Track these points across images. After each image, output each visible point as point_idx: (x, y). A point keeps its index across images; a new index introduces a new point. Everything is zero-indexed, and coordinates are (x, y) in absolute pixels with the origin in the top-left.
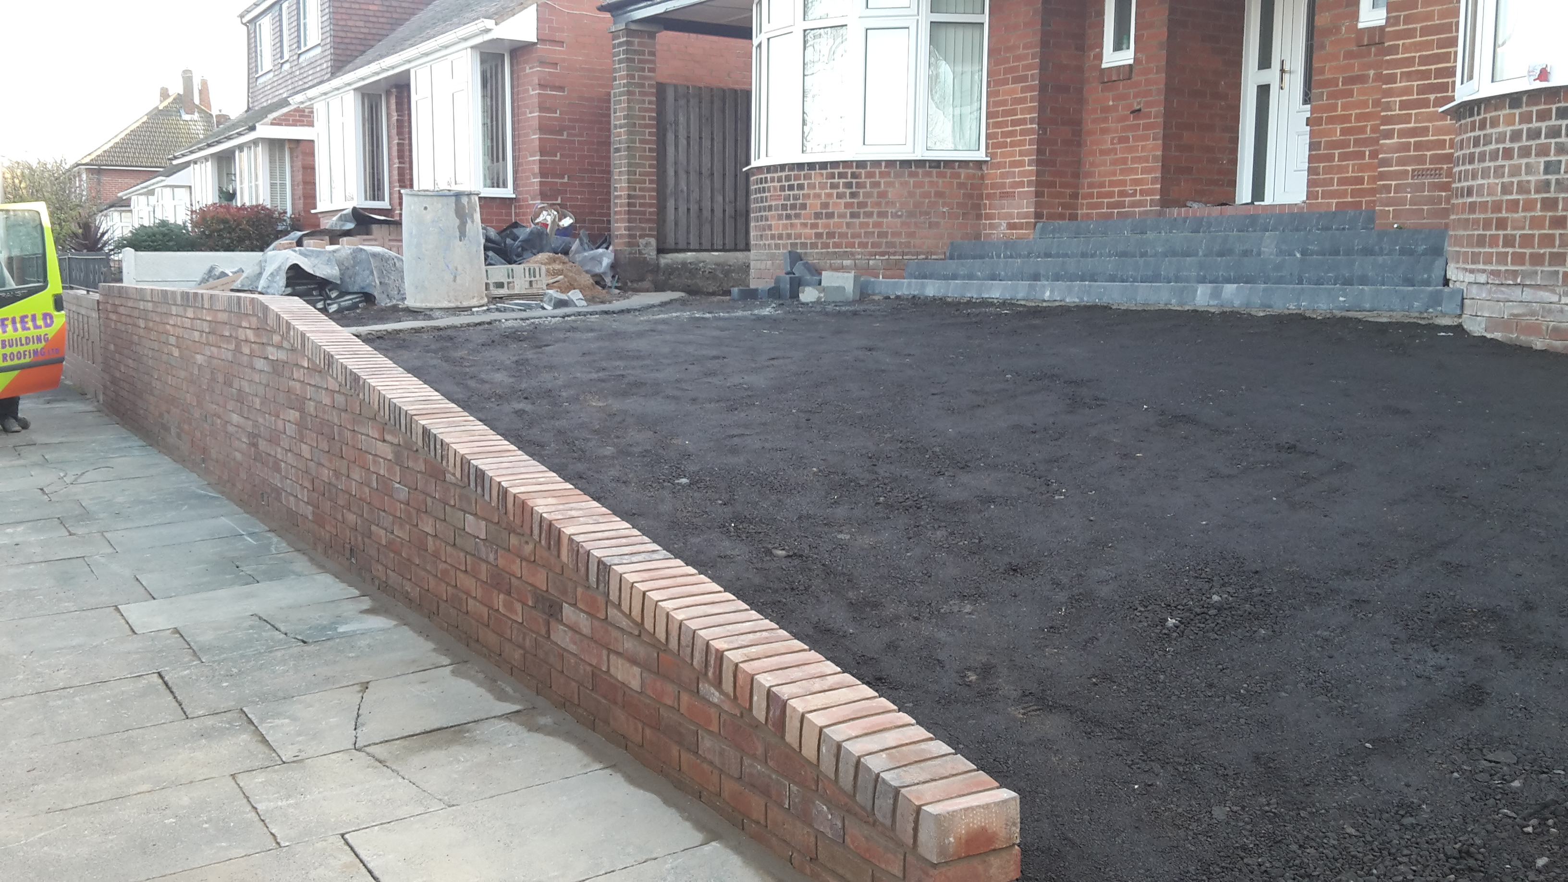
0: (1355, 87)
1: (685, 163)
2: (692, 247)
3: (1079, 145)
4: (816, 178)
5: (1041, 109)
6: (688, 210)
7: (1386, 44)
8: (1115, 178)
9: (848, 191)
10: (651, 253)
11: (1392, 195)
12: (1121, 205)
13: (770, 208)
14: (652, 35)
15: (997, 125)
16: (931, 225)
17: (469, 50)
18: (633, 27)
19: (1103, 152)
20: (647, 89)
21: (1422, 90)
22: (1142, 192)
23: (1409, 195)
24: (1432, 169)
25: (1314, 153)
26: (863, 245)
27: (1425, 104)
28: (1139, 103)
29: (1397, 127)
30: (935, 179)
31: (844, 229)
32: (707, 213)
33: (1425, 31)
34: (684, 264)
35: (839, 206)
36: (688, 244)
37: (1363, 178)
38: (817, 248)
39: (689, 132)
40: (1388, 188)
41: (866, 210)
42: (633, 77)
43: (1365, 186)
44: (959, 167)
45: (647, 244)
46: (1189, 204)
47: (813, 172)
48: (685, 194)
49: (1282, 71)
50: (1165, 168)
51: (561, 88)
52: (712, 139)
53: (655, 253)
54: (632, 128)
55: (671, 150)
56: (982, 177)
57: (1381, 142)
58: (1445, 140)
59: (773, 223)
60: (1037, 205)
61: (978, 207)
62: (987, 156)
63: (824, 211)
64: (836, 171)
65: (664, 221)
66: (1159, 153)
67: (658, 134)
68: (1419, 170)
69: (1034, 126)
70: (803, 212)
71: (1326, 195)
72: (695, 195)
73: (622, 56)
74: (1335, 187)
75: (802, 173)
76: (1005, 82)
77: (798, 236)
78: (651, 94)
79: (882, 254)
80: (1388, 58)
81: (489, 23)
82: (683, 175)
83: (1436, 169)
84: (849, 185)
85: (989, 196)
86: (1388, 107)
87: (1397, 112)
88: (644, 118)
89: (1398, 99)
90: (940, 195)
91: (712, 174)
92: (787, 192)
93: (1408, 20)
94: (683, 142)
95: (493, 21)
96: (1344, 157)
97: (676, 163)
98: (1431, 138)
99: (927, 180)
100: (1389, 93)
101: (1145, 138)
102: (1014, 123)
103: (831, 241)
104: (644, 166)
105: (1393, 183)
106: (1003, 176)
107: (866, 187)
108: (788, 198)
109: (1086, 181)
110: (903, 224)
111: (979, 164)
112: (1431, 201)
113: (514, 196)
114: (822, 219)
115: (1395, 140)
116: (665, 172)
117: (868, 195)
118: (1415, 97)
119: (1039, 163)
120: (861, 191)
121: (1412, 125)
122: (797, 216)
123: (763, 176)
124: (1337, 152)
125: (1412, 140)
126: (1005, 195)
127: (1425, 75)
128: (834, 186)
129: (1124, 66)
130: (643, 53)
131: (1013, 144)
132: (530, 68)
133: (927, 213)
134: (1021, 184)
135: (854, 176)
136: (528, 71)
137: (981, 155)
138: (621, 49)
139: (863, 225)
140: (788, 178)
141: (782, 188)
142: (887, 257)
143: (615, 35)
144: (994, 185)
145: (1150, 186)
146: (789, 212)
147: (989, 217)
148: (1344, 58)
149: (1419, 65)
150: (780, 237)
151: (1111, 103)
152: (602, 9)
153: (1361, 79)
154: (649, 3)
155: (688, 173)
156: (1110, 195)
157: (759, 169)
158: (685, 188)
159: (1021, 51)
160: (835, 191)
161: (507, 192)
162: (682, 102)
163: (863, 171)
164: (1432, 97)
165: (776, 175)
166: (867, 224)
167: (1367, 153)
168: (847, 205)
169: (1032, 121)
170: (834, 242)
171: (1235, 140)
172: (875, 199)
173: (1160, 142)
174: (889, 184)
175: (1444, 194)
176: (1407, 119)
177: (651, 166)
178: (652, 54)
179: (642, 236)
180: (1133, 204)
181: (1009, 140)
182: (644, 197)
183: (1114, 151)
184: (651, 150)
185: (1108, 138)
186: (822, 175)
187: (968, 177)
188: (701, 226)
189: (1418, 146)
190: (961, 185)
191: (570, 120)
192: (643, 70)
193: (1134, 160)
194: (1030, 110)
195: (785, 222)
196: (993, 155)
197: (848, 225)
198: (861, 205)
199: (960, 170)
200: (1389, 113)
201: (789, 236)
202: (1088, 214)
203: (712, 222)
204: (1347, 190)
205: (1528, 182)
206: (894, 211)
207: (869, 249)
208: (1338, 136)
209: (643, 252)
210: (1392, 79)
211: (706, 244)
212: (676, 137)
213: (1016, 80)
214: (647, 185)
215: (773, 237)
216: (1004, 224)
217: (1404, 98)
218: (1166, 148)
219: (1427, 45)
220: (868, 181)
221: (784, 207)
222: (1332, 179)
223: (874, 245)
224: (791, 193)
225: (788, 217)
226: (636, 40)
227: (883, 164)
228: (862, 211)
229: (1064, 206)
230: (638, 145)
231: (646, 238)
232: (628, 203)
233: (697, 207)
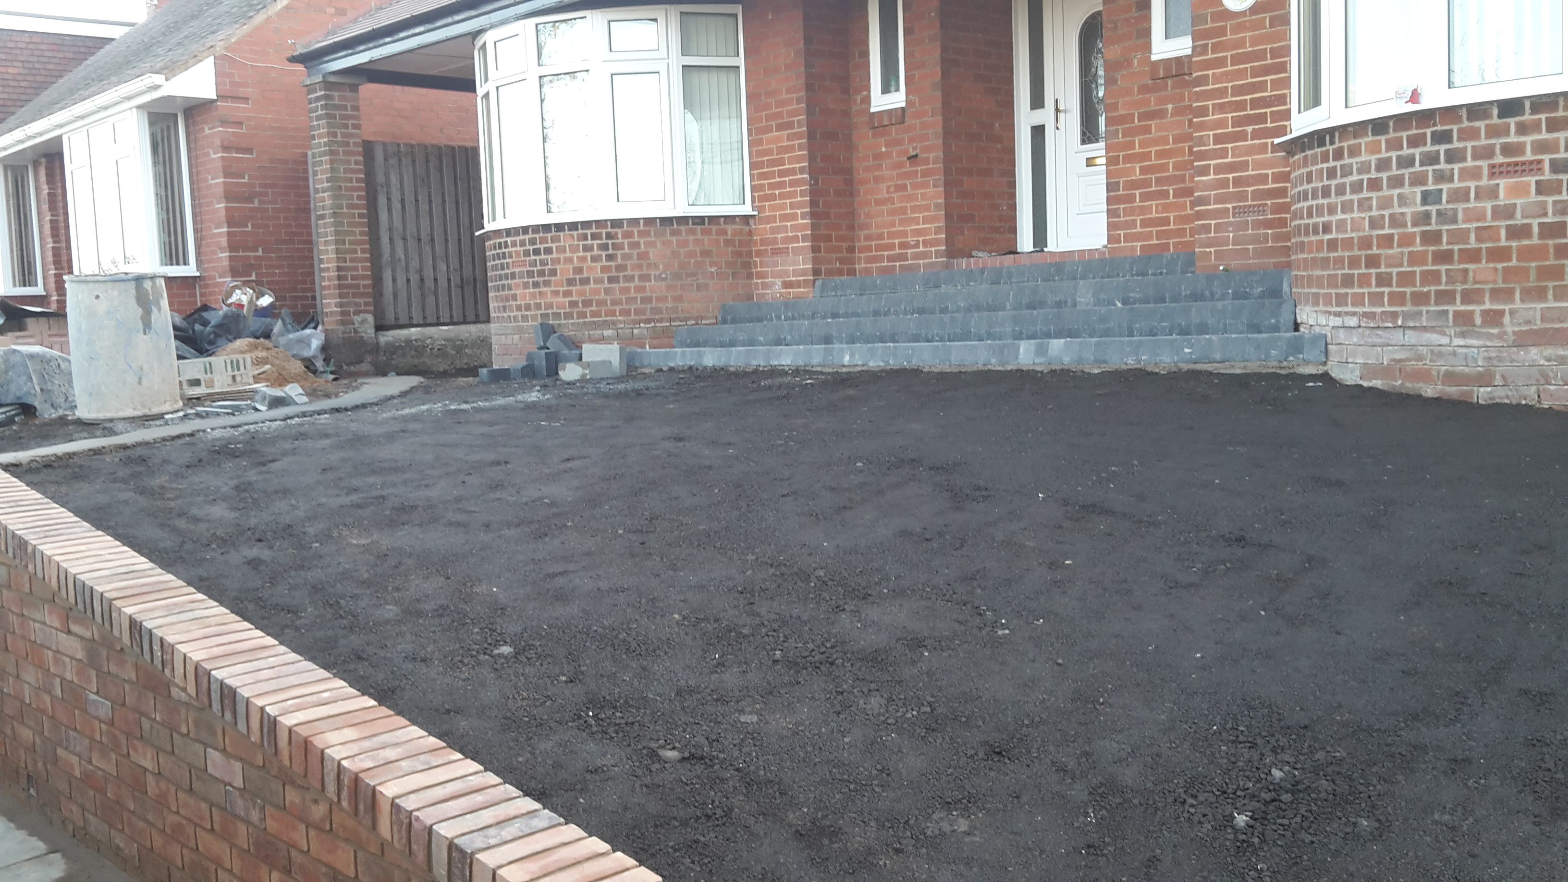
0: (1153, 123)
1: (401, 228)
2: (415, 322)
3: (852, 195)
4: (566, 239)
5: (811, 158)
6: (408, 280)
7: (1194, 75)
8: (894, 229)
9: (604, 254)
10: (368, 331)
11: (1212, 234)
12: (904, 257)
13: (513, 276)
14: (354, 88)
15: (763, 176)
16: (699, 287)
17: (134, 110)
18: (332, 79)
19: (878, 202)
20: (352, 148)
21: (1237, 122)
22: (925, 243)
23: (1231, 235)
24: (1254, 206)
25: (1112, 194)
26: (626, 313)
27: (1242, 136)
28: (915, 149)
29: (1212, 162)
30: (700, 237)
31: (602, 296)
32: (429, 283)
33: (1236, 60)
34: (408, 341)
35: (594, 270)
36: (411, 318)
37: (1168, 218)
38: (573, 318)
39: (403, 194)
40: (1207, 229)
41: (626, 273)
42: (335, 135)
43: (1172, 227)
44: (725, 223)
45: (364, 321)
46: (974, 253)
47: (561, 234)
48: (404, 264)
49: (1057, 110)
50: (948, 217)
51: (249, 151)
52: (430, 201)
53: (373, 330)
54: (336, 191)
55: (383, 217)
56: (750, 233)
57: (1196, 179)
58: (1267, 175)
59: (518, 292)
60: (815, 261)
61: (747, 265)
62: (753, 210)
63: (578, 277)
64: (589, 232)
65: (381, 295)
66: (941, 201)
67: (368, 198)
68: (1240, 207)
69: (805, 176)
70: (553, 278)
71: (1128, 238)
72: (415, 264)
73: (320, 112)
74: (1139, 229)
75: (549, 235)
76: (768, 130)
77: (550, 306)
78: (359, 154)
79: (648, 321)
80: (1197, 89)
81: (159, 79)
82: (399, 244)
83: (1259, 206)
84: (604, 247)
85: (759, 253)
86: (1201, 141)
87: (1212, 146)
88: (350, 180)
89: (1211, 133)
90: (705, 253)
91: (432, 240)
93: (1216, 48)
94: (396, 205)
95: (163, 77)
96: (1145, 197)
97: (390, 230)
98: (1251, 173)
99: (692, 237)
100: (1202, 127)
101: (925, 185)
102: (782, 173)
103: (588, 310)
104: (353, 233)
105: (1213, 222)
106: (773, 230)
107: (623, 249)
108: (533, 264)
109: (862, 234)
110: (669, 287)
111: (746, 219)
112: (1256, 239)
113: (198, 274)
114: (576, 285)
115: (1212, 177)
116: (378, 239)
117: (626, 257)
118: (1230, 130)
119: (813, 215)
120: (619, 253)
121: (1229, 160)
122: (547, 283)
123: (502, 240)
124: (1137, 192)
125: (1230, 176)
126: (776, 252)
127: (1241, 106)
128: (587, 249)
129: (896, 109)
130: (345, 108)
131: (782, 196)
132: (210, 129)
133: (694, 275)
134: (795, 239)
135: (609, 236)
136: (207, 132)
137: (747, 209)
138: (319, 104)
139: (623, 290)
140: (533, 242)
141: (527, 253)
142: (653, 324)
143: (310, 89)
144: (763, 242)
145: (934, 236)
146: (536, 279)
147: (760, 275)
148: (1139, 93)
149: (1233, 96)
150: (528, 307)
151: (884, 149)
152: (293, 60)
153: (1160, 114)
154: (350, 51)
155: (404, 239)
156: (891, 247)
157: (497, 233)
158: (403, 257)
159: (784, 96)
160: (589, 254)
161: (190, 270)
162: (393, 161)
163: (619, 231)
164: (1249, 129)
165: (517, 239)
166: (628, 289)
167: (1171, 192)
168: (604, 269)
169: (802, 170)
170: (591, 311)
171: (1012, 185)
172: (635, 261)
173: (941, 189)
174: (648, 244)
175: (1270, 232)
176: (1223, 153)
177: (361, 233)
178: (356, 108)
179: (356, 313)
180: (916, 256)
181: (777, 192)
182: (356, 269)
183: (891, 200)
184: (360, 216)
185: (883, 186)
186: (572, 236)
187: (735, 233)
188: (423, 297)
189: (1237, 182)
190: (727, 243)
191: (261, 185)
192: (346, 126)
193: (914, 209)
194: (799, 159)
195: (532, 290)
196: (760, 209)
197: (606, 291)
198: (620, 268)
199: (727, 226)
200: (1203, 148)
201: (538, 306)
202: (867, 268)
203: (436, 293)
204: (1151, 232)
205: (1403, 214)
206: (657, 273)
207: (633, 316)
208: (1137, 175)
209: (359, 330)
210: (1203, 111)
211: (431, 319)
212: (389, 199)
213: (780, 127)
214: (359, 255)
215: (519, 308)
216: (779, 282)
217: (1219, 131)
218: (947, 195)
219: (1240, 74)
220: (626, 241)
221: (530, 274)
222: (1134, 221)
223: (637, 312)
224: (537, 258)
225: (536, 285)
226: (336, 94)
227: (642, 222)
228: (621, 274)
229: (842, 261)
230: (345, 210)
231: (362, 315)
232: (338, 276)
233: (417, 276)
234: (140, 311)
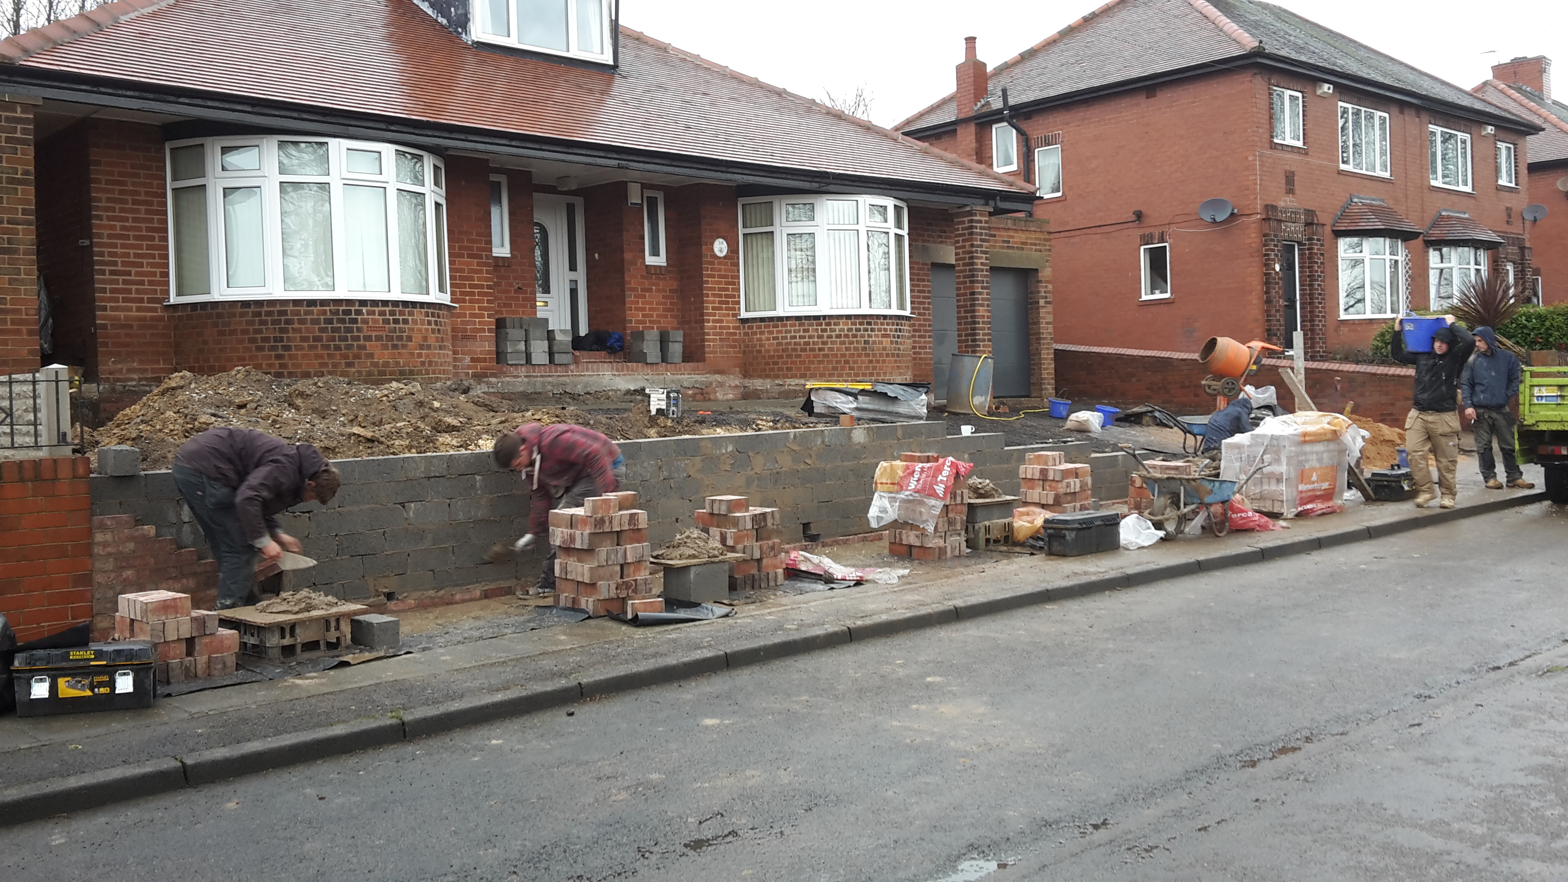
11: (712, 349)
21: (719, 302)
23: (718, 350)
27: (721, 309)
28: (518, 283)
29: (710, 318)
33: (719, 276)
40: (710, 346)
58: (729, 326)
68: (720, 338)
69: (491, 291)
76: (462, 256)
86: (706, 308)
87: (710, 311)
89: (709, 305)
98: (725, 324)
100: (706, 302)
101: (525, 306)
102: (472, 286)
105: (712, 344)
106: (464, 323)
112: (726, 352)
115: (710, 324)
118: (717, 305)
121: (716, 318)
125: (717, 324)
126: (464, 337)
127: (720, 296)
129: (506, 258)
131: (471, 301)
134: (481, 330)
137: (448, 301)
144: (454, 330)
149: (718, 291)
153: (650, 290)
159: (474, 237)
169: (487, 288)
175: (731, 349)
176: (714, 315)
181: (467, 298)
189: (719, 327)
194: (484, 280)
200: (706, 311)
208: (640, 318)
216: (468, 359)
219: (720, 283)
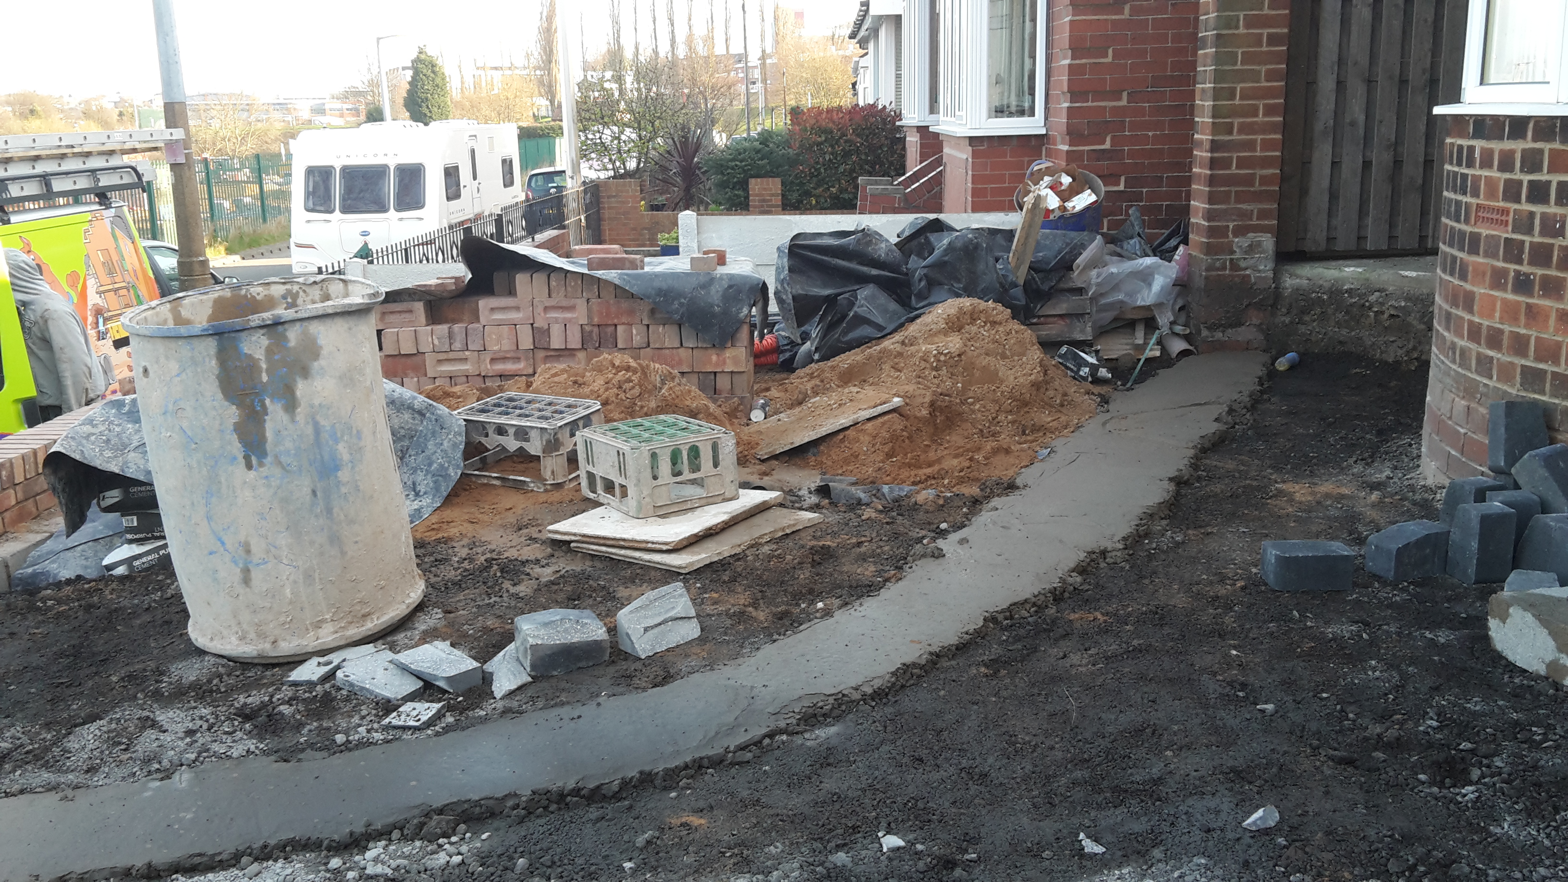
1: (1364, 61)
2: (1369, 246)
6: (1367, 165)
10: (1260, 265)
34: (1336, 293)
36: (1361, 238)
45: (1251, 249)
48: (1361, 132)
53: (1270, 265)
55: (1329, 37)
65: (1302, 194)
72: (1386, 130)
92: (1526, 207)
97: (1341, 61)
104: (1254, 76)
108: (1525, 224)
113: (1043, 132)
116: (1311, 84)
123: (1465, 142)
140: (1532, 162)
141: (1512, 192)
146: (1525, 268)
150: (1494, 339)
155: (1370, 82)
158: (1362, 118)
161: (1036, 124)
165: (1496, 146)
177: (1273, 76)
179: (1240, 231)
182: (1250, 145)
184: (1273, 40)
195: (1510, 296)
201: (1520, 345)
209: (1243, 264)
211: (1406, 239)
214: (1260, 118)
215: (1474, 333)
221: (1513, 251)
224: (1538, 209)
225: (1523, 284)
230: (1242, 30)
231: (1251, 235)
232: (1212, 158)
233: (1387, 157)
234: (232, 413)
